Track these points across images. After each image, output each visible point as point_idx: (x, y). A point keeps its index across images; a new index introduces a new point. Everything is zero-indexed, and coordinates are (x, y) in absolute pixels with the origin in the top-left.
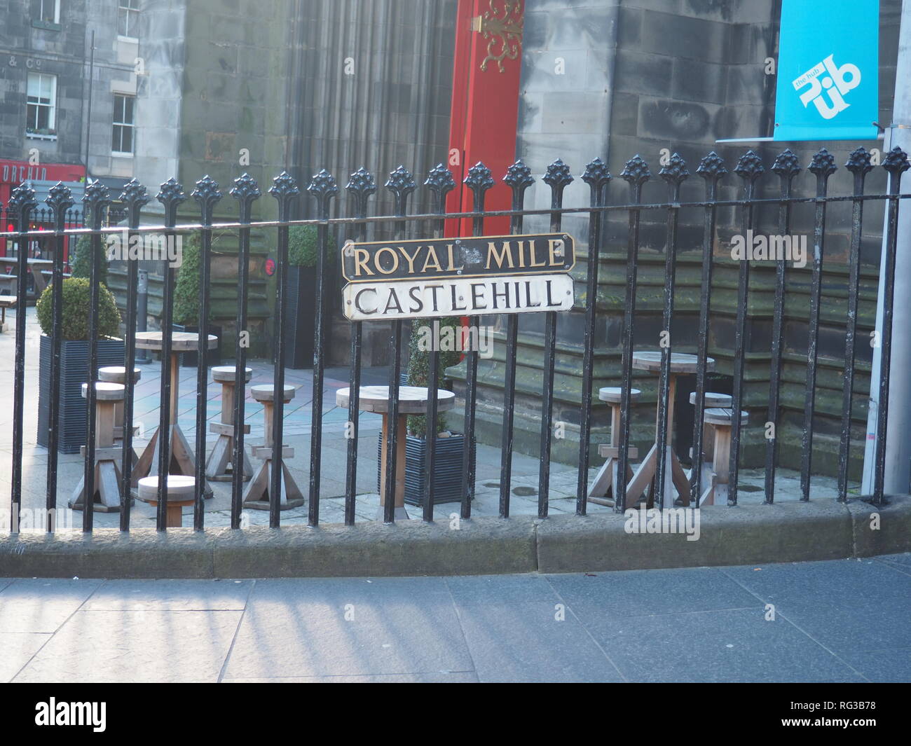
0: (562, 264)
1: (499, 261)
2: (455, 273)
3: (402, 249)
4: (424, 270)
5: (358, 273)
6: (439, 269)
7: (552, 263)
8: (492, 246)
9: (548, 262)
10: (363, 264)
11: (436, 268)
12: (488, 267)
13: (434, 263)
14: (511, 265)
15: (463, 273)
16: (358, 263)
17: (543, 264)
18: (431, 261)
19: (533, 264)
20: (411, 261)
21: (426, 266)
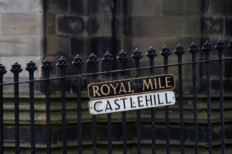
0: (171, 86)
1: (148, 87)
2: (131, 93)
3: (111, 85)
4: (120, 93)
5: (95, 96)
6: (125, 92)
7: (167, 86)
8: (144, 81)
9: (166, 86)
10: (96, 92)
11: (124, 92)
12: (144, 90)
13: (123, 90)
14: (152, 88)
15: (134, 92)
16: (94, 91)
17: (164, 87)
18: (122, 89)
19: (160, 87)
20: (115, 89)
21: (120, 91)
